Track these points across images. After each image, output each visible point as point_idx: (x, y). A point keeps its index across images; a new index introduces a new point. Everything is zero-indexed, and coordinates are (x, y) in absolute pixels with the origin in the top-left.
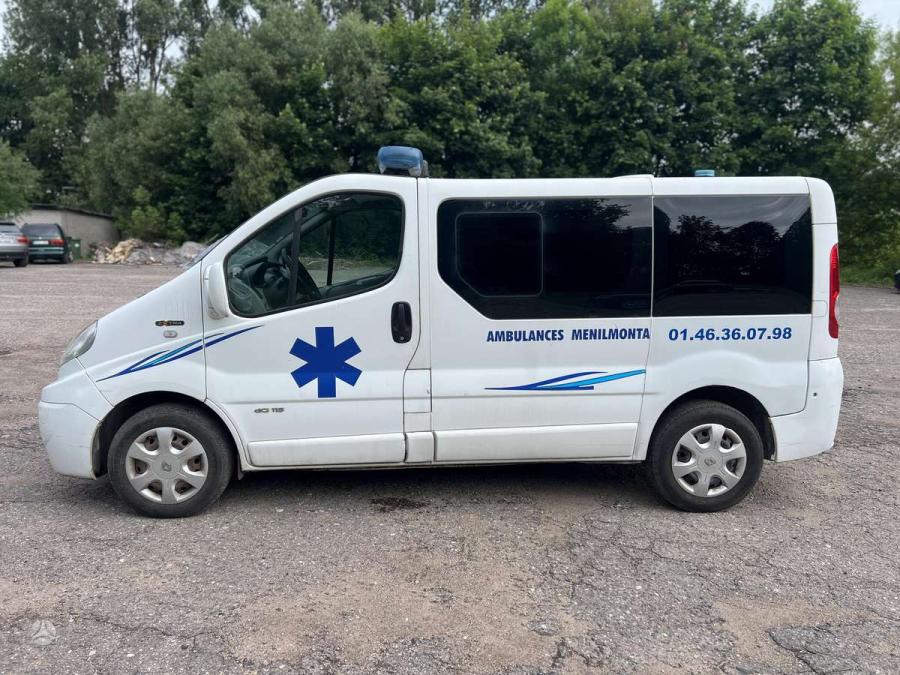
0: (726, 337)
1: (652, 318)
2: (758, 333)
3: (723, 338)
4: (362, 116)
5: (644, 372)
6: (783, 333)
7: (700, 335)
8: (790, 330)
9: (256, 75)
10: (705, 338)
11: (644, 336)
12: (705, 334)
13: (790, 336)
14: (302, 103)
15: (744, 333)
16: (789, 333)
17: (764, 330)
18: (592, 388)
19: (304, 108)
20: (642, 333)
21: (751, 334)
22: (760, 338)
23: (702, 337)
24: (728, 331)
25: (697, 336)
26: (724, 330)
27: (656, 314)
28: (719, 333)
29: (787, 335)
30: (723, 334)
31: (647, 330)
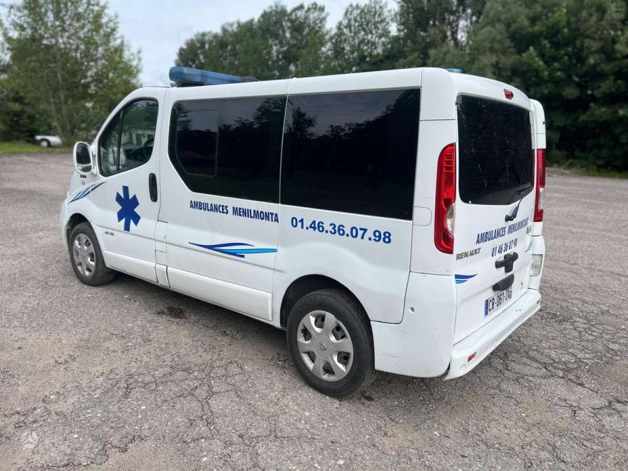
0: (333, 231)
1: (280, 205)
2: (360, 233)
3: (331, 232)
4: (594, 49)
5: (274, 251)
6: (383, 236)
7: (313, 226)
8: (390, 234)
9: (513, 27)
10: (317, 230)
11: (275, 220)
12: (316, 226)
13: (390, 241)
14: (545, 45)
15: (347, 231)
16: (389, 237)
17: (365, 230)
18: (243, 256)
19: (545, 48)
20: (274, 216)
21: (354, 233)
22: (362, 238)
23: (314, 228)
24: (335, 226)
25: (311, 227)
26: (331, 225)
27: (283, 203)
28: (328, 227)
29: (387, 240)
30: (330, 228)
31: (276, 214)
